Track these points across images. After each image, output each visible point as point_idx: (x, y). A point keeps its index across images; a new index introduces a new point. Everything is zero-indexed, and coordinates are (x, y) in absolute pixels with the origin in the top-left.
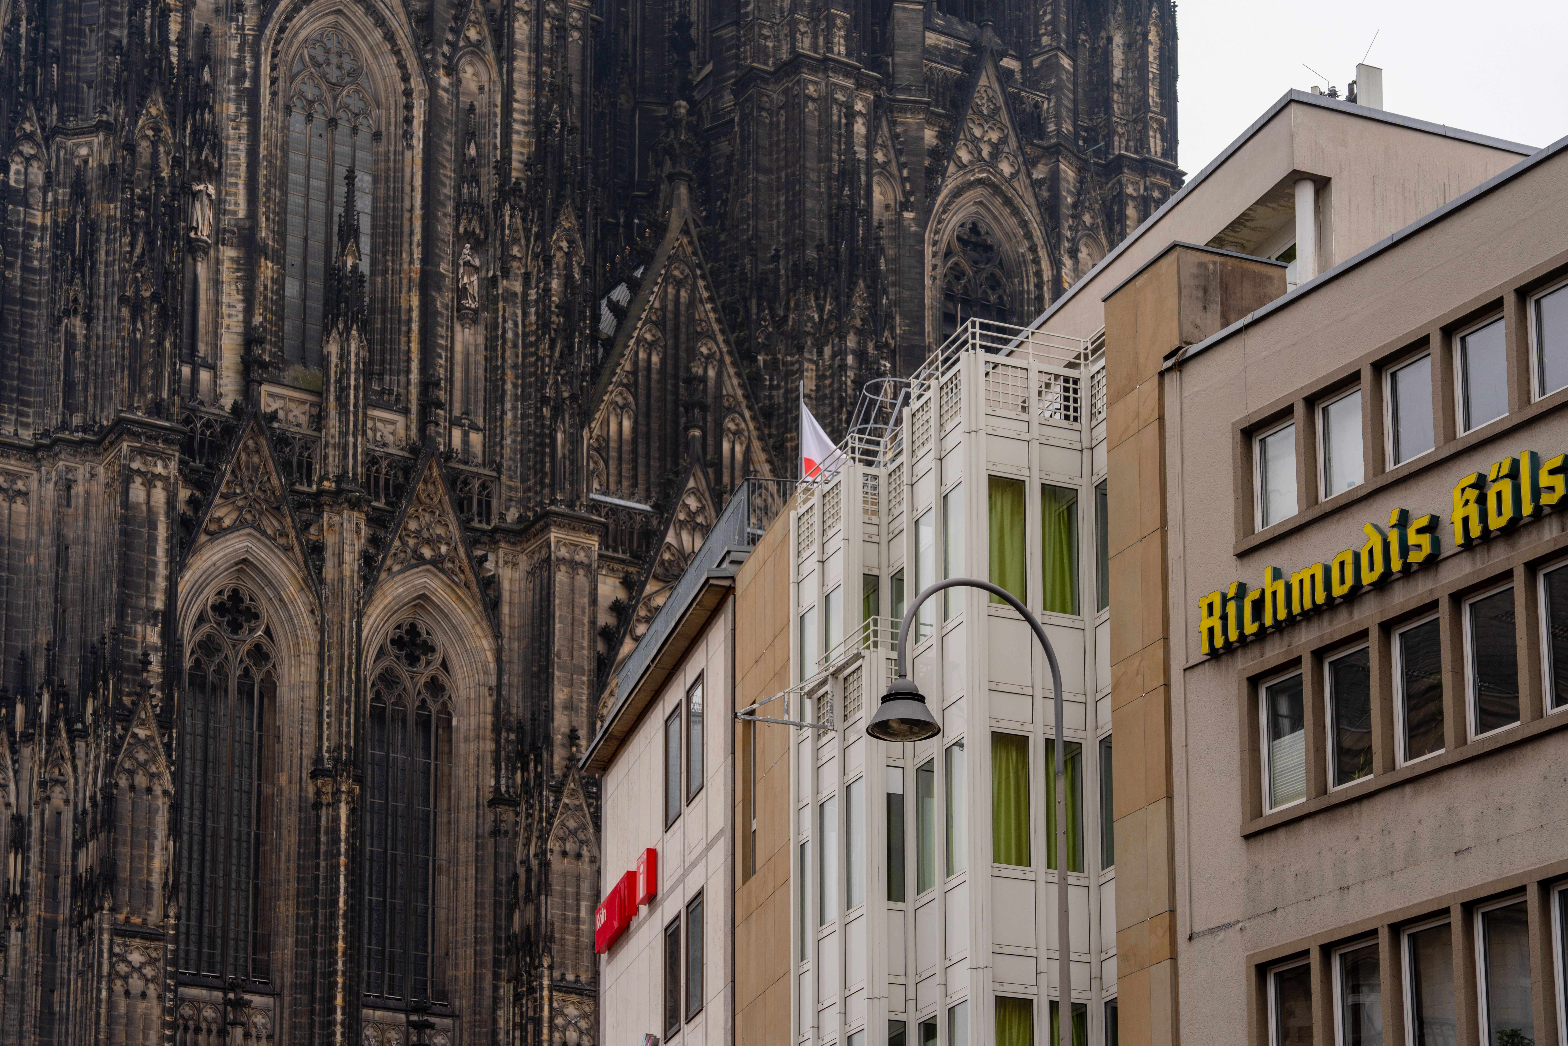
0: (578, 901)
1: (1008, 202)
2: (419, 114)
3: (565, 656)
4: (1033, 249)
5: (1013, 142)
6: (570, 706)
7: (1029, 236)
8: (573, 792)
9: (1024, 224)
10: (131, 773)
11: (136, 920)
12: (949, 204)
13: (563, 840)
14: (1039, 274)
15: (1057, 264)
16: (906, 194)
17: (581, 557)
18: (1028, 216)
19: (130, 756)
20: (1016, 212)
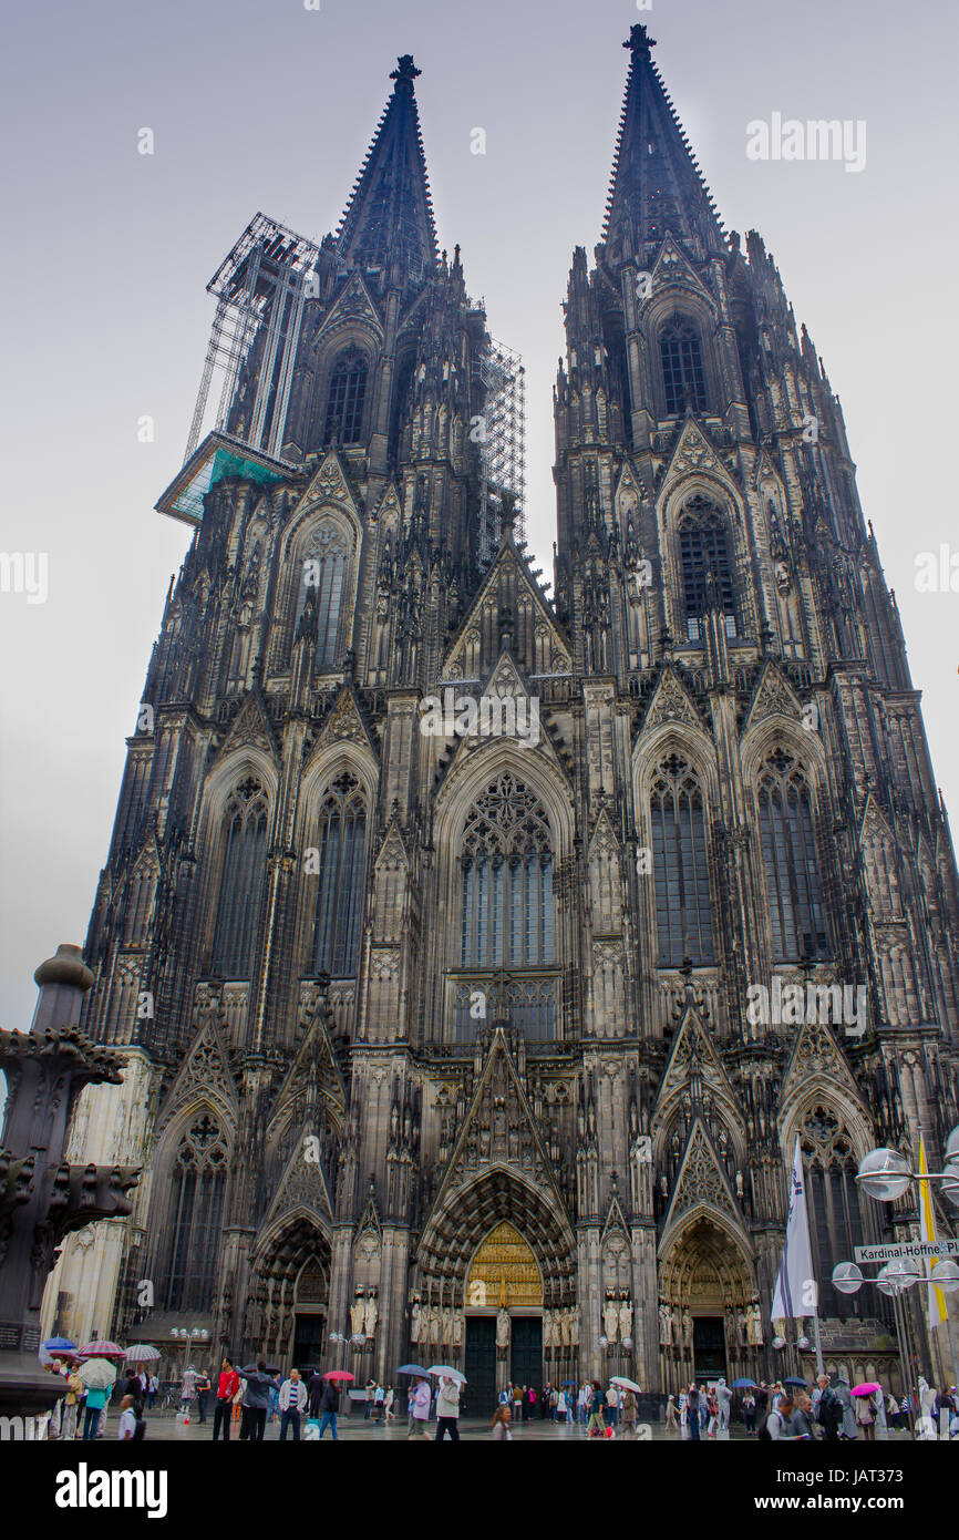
0: (395, 894)
1: (712, 478)
2: (360, 541)
3: (396, 762)
4: (731, 495)
5: (710, 451)
6: (398, 788)
7: (727, 490)
8: (395, 834)
9: (723, 485)
10: (142, 871)
11: (136, 945)
12: (673, 490)
13: (387, 861)
14: (736, 506)
15: (744, 496)
16: (642, 492)
17: (409, 709)
18: (724, 480)
19: (142, 862)
20: (718, 481)
